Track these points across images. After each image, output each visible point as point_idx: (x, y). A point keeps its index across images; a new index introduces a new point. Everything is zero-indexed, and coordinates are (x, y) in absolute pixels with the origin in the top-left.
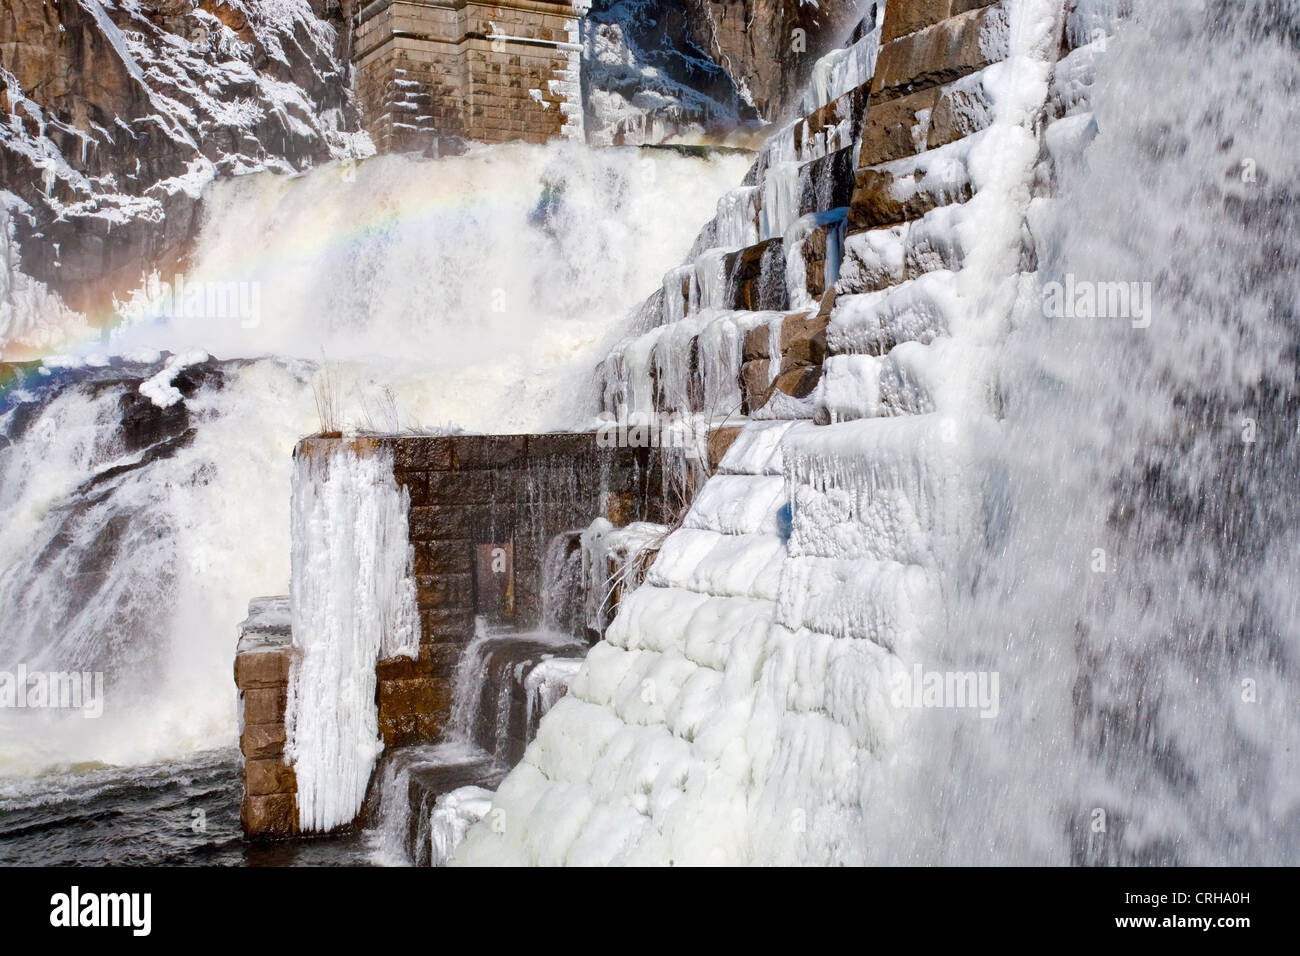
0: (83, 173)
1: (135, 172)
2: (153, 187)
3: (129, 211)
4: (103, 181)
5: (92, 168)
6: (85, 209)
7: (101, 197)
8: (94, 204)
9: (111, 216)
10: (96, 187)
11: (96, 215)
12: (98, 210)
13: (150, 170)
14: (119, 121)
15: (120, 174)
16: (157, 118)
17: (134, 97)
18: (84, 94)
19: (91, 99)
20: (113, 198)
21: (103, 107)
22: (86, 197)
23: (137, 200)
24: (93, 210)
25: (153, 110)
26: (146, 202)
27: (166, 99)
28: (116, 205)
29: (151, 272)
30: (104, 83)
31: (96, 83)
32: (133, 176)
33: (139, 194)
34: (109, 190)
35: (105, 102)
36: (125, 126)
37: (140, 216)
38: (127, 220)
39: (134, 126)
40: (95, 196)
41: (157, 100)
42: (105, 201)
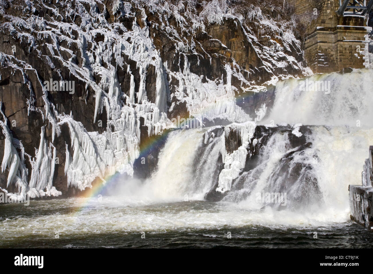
0: (248, 81)
1: (259, 80)
2: (264, 83)
3: (259, 89)
4: (252, 82)
5: (250, 80)
6: (249, 89)
7: (253, 86)
8: (251, 88)
9: (255, 91)
10: (251, 84)
11: (252, 91)
12: (252, 90)
13: (263, 79)
14: (256, 68)
15: (256, 81)
16: (264, 67)
17: (259, 62)
18: (248, 62)
19: (250, 63)
20: (255, 86)
21: (252, 65)
22: (249, 86)
23: (260, 87)
24: (251, 89)
25: (263, 65)
26: (263, 87)
27: (265, 62)
28: (256, 88)
29: (263, 104)
30: (253, 59)
31: (251, 59)
32: (259, 81)
33: (260, 85)
34: (254, 84)
35: (253, 63)
36: (257, 69)
37: (262, 90)
38: (259, 92)
39: (259, 69)
40: (251, 86)
41: (264, 62)
42: (253, 87)
